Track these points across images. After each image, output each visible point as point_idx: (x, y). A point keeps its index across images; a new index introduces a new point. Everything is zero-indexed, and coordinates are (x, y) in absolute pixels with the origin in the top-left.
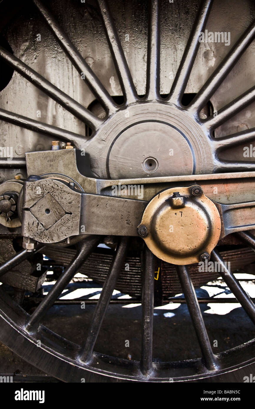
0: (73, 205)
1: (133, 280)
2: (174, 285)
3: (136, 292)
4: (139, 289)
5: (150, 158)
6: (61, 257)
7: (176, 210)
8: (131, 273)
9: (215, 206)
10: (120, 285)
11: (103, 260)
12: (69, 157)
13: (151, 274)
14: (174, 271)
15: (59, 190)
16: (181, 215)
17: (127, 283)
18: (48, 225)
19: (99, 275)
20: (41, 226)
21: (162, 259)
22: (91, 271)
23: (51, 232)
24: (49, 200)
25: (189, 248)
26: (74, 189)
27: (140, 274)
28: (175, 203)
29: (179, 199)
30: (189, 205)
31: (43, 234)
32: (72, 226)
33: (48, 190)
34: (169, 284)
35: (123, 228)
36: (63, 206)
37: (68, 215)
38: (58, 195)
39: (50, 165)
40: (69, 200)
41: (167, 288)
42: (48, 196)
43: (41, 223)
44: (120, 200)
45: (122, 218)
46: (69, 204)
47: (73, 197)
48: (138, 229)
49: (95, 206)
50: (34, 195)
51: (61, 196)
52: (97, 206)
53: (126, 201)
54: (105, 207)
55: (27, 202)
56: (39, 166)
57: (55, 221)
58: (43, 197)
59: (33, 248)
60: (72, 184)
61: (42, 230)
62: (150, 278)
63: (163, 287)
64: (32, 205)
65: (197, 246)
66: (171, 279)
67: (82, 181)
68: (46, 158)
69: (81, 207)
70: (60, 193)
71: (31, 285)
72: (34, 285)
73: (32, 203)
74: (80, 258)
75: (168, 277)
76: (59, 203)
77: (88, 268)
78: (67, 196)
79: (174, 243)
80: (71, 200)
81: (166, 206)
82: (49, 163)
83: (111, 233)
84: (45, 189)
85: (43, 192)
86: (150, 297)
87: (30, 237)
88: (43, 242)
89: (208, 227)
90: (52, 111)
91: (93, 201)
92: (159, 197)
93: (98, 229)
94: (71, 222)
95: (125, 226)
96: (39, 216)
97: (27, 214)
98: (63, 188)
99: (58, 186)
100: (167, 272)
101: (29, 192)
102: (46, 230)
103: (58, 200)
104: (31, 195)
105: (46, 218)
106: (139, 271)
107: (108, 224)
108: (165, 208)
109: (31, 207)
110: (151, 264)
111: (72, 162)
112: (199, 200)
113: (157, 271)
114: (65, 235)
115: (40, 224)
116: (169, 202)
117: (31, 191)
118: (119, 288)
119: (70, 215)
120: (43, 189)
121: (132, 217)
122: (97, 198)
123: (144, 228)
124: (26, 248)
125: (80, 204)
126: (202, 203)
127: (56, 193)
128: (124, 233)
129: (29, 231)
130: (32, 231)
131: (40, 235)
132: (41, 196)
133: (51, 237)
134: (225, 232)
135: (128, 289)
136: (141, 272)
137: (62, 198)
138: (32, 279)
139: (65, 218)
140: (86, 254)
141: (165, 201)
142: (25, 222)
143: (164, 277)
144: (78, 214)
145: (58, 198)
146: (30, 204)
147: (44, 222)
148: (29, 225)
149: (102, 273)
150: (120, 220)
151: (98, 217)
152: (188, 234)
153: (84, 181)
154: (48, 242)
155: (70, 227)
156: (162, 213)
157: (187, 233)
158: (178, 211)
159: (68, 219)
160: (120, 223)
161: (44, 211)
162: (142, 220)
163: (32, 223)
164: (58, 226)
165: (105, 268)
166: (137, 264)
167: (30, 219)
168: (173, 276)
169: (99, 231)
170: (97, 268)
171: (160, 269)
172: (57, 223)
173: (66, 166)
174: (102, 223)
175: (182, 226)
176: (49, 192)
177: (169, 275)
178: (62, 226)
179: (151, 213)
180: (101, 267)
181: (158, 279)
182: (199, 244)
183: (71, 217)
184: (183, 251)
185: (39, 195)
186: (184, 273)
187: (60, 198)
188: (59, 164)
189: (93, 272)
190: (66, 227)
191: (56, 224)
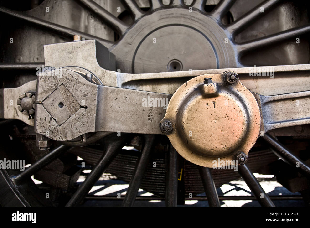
0: (88, 98)
1: (157, 180)
2: (196, 185)
3: (160, 191)
4: (163, 189)
5: (175, 61)
6: (91, 157)
7: (208, 99)
8: (156, 174)
9: (253, 96)
10: (145, 185)
11: (130, 161)
12: (88, 49)
13: (175, 176)
14: (196, 172)
15: (73, 81)
16: (214, 106)
17: (152, 183)
18: (61, 120)
19: (126, 175)
20: (53, 122)
21: (190, 160)
22: (119, 171)
23: (64, 128)
24: (63, 93)
25: (223, 147)
26: (91, 81)
27: (164, 174)
28: (206, 90)
29: (211, 85)
30: (224, 94)
31: (55, 130)
32: (87, 122)
33: (62, 81)
34: (191, 184)
35: (144, 124)
36: (77, 100)
37: (83, 109)
38: (73, 87)
39: (69, 58)
40: (84, 92)
41: (189, 188)
42: (62, 88)
43: (54, 119)
44: (141, 93)
45: (143, 113)
46: (85, 96)
47: (89, 89)
48: (161, 124)
49: (114, 99)
50: (47, 87)
51: (75, 88)
52: (116, 100)
53: (148, 94)
54: (125, 101)
55: (40, 94)
56: (57, 59)
57: (69, 115)
58: (56, 89)
59: (46, 145)
60: (89, 76)
61: (55, 126)
62: (174, 179)
63: (186, 187)
64: (44, 99)
65: (233, 144)
66: (194, 180)
67: (101, 74)
68: (64, 50)
69: (97, 101)
70: (75, 84)
71: (64, 183)
72: (66, 183)
73: (45, 96)
74: (106, 159)
75: (190, 177)
76: (74, 95)
77: (116, 168)
78: (82, 88)
79: (205, 140)
80: (87, 93)
81: (195, 95)
82: (68, 55)
83: (131, 131)
84: (58, 81)
85: (56, 83)
86: (173, 198)
87: (42, 133)
88: (56, 139)
89: (247, 121)
90: (85, 22)
91: (112, 94)
92: (186, 85)
93: (117, 125)
94: (87, 117)
95: (147, 123)
96: (52, 110)
97: (39, 108)
98: (78, 79)
99: (73, 77)
100: (189, 173)
101: (42, 84)
102: (59, 126)
103: (72, 93)
104: (44, 87)
105: (59, 113)
106: (164, 172)
107: (127, 120)
108: (194, 97)
109: (43, 100)
110: (175, 165)
111: (91, 54)
112: (235, 89)
113: (180, 172)
114: (80, 132)
115: (52, 119)
116: (199, 90)
117: (43, 83)
118: (145, 187)
119: (85, 109)
120: (57, 80)
121: (154, 112)
122: (116, 91)
123: (169, 122)
124: (38, 145)
125: (96, 97)
126: (238, 93)
127: (70, 84)
128: (145, 131)
129: (42, 127)
130: (44, 127)
131: (52, 132)
132: (54, 88)
133: (64, 134)
134: (264, 128)
135: (153, 188)
136: (166, 173)
137: (77, 90)
138: (65, 178)
139: (80, 112)
140: (111, 155)
141: (193, 90)
142: (37, 117)
143: (187, 177)
144: (94, 108)
145: (73, 90)
146: (42, 96)
147: (57, 117)
148: (41, 120)
149: (129, 173)
150: (141, 116)
151: (117, 112)
152: (222, 130)
153: (103, 74)
154: (61, 140)
155: (85, 123)
156: (190, 104)
157: (221, 128)
158: (210, 101)
159: (83, 114)
160: (142, 119)
161: (57, 104)
162: (166, 113)
163: (45, 119)
164: (72, 121)
165: (131, 168)
166: (161, 165)
167: (42, 114)
168: (195, 177)
169: (118, 128)
170: (124, 168)
171: (183, 170)
172: (71, 119)
173: (85, 58)
174: (121, 119)
175: (216, 119)
176: (63, 84)
177: (191, 176)
178: (76, 121)
179: (177, 105)
180: (128, 168)
181: (181, 179)
182: (236, 142)
183: (86, 112)
184: (215, 151)
185: (52, 87)
186: (207, 175)
187: (74, 91)
188: (78, 57)
189: (121, 172)
190: (80, 123)
191: (69, 119)
